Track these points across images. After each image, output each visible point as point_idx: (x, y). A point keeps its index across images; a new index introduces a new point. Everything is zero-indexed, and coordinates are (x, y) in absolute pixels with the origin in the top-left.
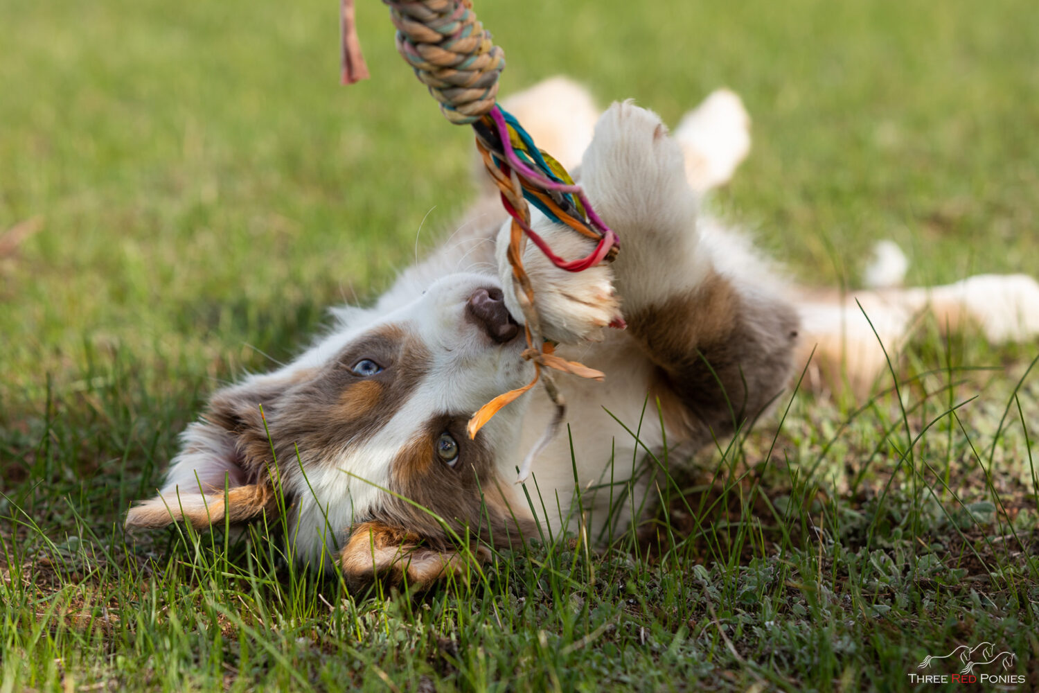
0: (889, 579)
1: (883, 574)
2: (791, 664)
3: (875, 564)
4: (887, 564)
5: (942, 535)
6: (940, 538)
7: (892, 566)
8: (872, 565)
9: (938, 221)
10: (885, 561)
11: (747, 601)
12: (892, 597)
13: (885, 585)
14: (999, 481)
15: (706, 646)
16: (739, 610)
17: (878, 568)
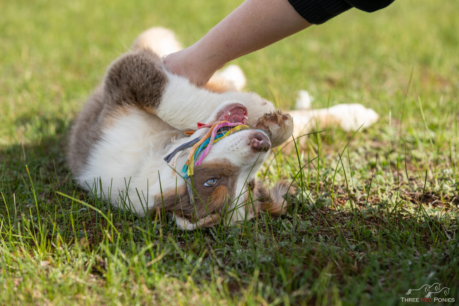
0: (289, 230)
1: (287, 229)
2: (245, 268)
3: (284, 225)
4: (289, 225)
5: (313, 212)
6: (312, 213)
7: (291, 226)
8: (283, 225)
9: (331, 81)
10: (288, 224)
11: (230, 241)
12: (290, 239)
13: (287, 233)
14: (340, 189)
15: (211, 261)
16: (226, 245)
17: (285, 226)
